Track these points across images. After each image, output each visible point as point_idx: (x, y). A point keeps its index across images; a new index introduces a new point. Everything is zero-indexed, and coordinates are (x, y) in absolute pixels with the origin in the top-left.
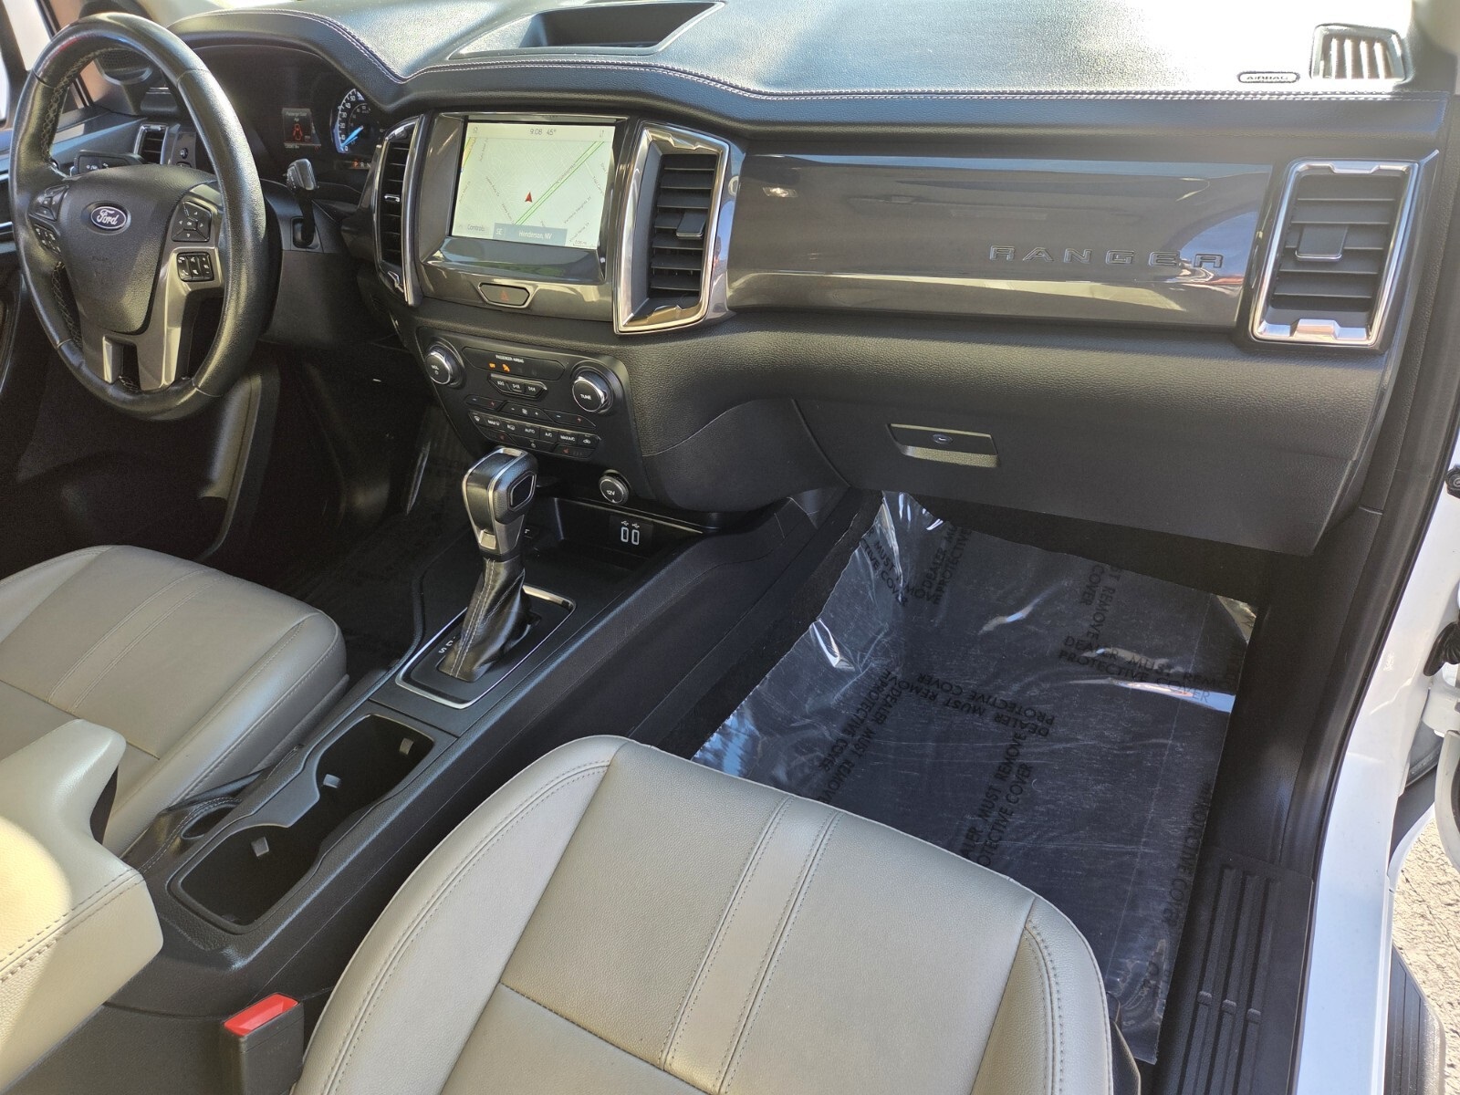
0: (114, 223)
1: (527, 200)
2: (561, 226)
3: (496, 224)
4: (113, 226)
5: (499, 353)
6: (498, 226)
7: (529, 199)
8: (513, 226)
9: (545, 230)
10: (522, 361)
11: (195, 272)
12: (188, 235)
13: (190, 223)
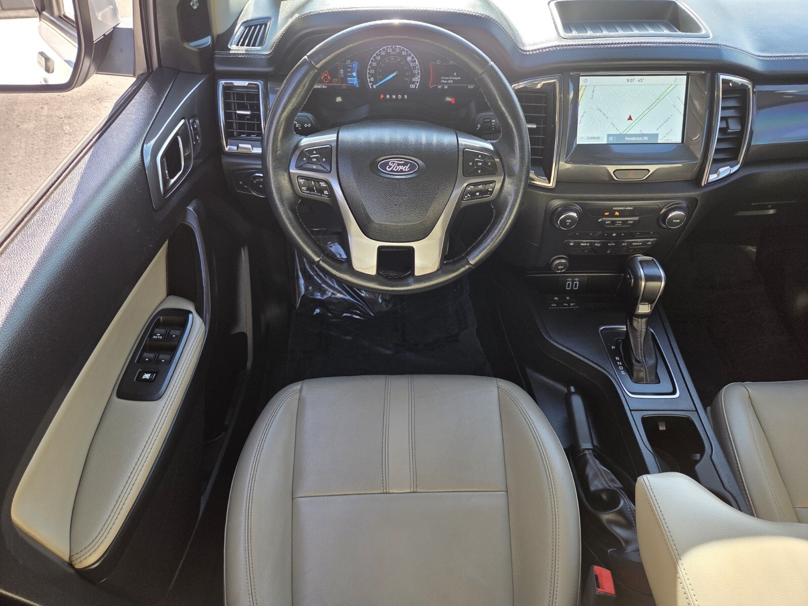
0: (406, 170)
1: (629, 119)
2: (655, 132)
3: (608, 135)
4: (405, 172)
5: (616, 206)
6: (609, 136)
7: (630, 118)
8: (620, 135)
9: (643, 135)
10: (632, 208)
11: (478, 194)
12: (479, 171)
13: (480, 164)
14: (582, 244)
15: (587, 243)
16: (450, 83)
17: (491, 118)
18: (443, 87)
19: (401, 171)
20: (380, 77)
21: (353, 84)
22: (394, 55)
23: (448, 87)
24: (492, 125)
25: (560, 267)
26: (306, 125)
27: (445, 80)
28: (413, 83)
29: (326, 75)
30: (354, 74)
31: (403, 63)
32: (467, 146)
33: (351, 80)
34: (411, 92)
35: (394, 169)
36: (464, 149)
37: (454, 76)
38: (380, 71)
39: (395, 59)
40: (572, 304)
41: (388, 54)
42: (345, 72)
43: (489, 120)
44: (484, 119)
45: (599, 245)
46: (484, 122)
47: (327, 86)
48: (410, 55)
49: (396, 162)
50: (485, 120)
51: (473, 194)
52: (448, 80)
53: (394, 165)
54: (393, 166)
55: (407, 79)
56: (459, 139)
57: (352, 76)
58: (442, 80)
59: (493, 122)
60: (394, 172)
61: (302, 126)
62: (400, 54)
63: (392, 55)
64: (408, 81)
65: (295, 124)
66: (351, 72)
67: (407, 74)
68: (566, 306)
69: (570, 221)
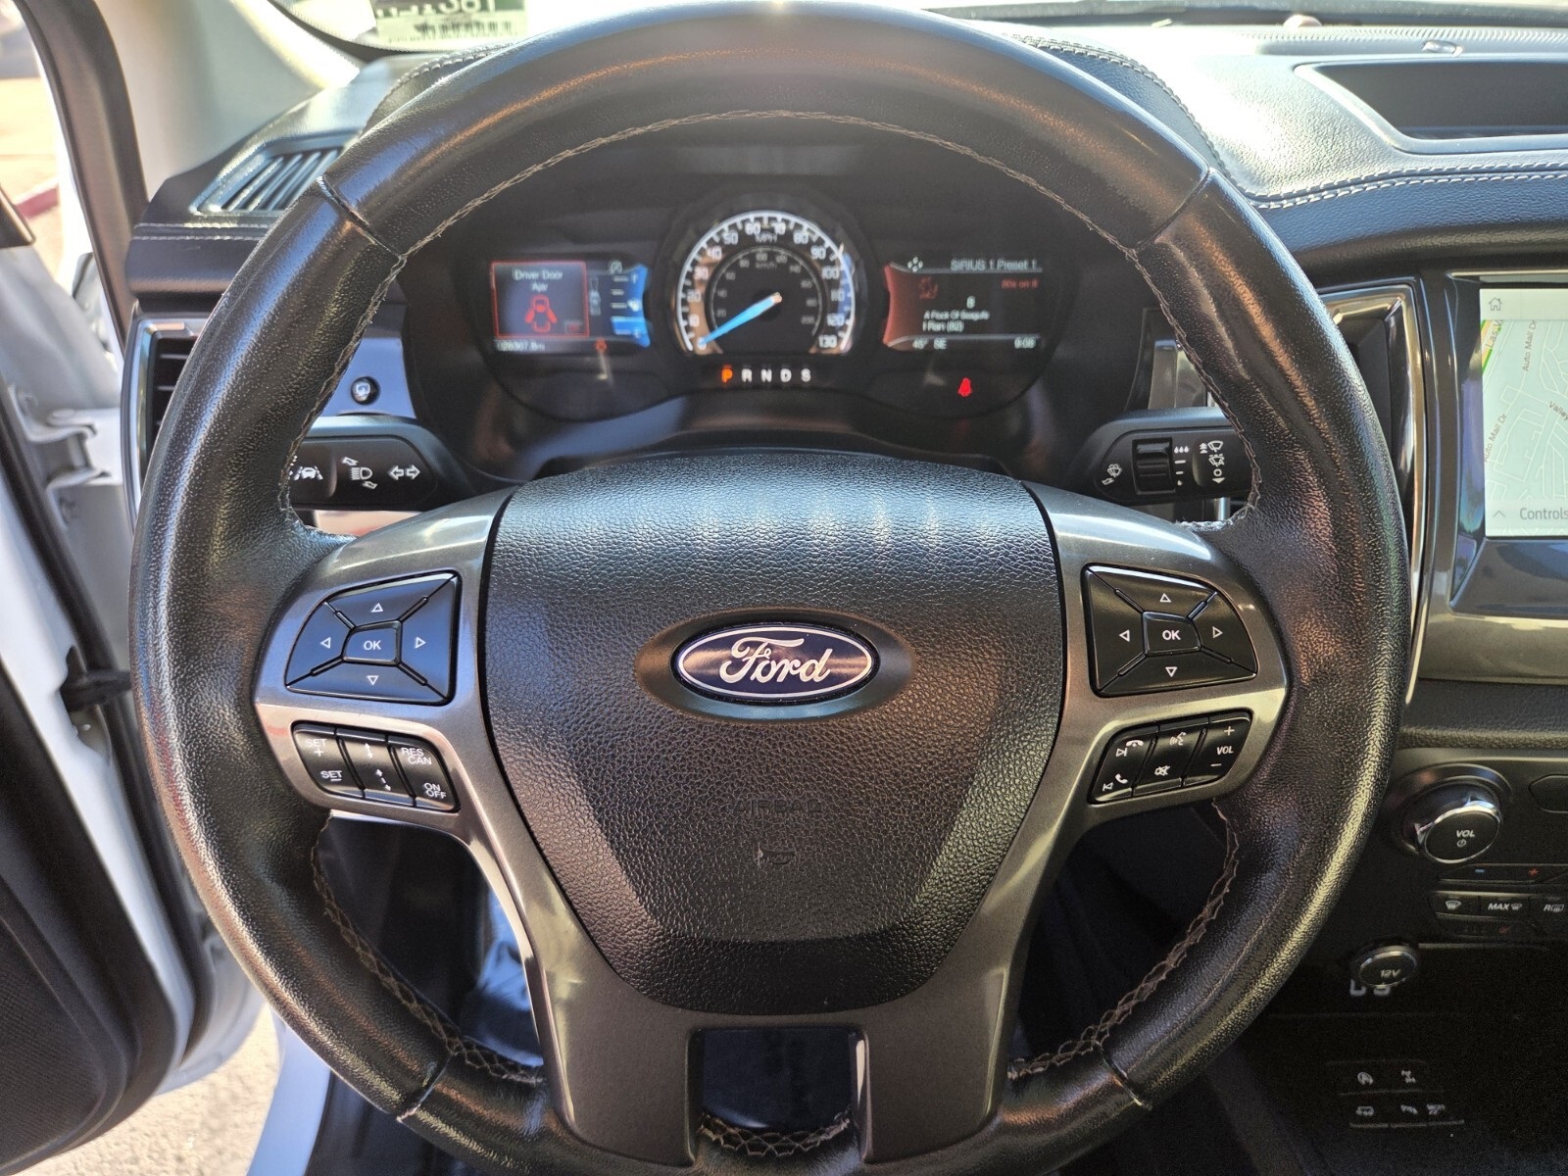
4: (812, 685)
11: (1162, 771)
12: (1172, 670)
13: (1174, 635)
14: (1491, 906)
15: (1512, 901)
16: (954, 333)
17: (1170, 440)
18: (931, 343)
19: (793, 682)
20: (722, 313)
21: (631, 336)
22: (767, 243)
23: (948, 343)
24: (1174, 468)
25: (1385, 974)
26: (396, 473)
27: (937, 321)
28: (833, 331)
29: (540, 309)
30: (636, 305)
31: (795, 269)
32: (1094, 555)
33: (622, 326)
34: (824, 364)
35: (757, 674)
36: (1086, 567)
37: (969, 310)
38: (723, 293)
39: (772, 256)
40: (1432, 1109)
41: (746, 241)
42: (607, 300)
43: (1160, 448)
44: (1136, 443)
45: (1557, 910)
46: (1138, 456)
47: (546, 344)
48: (820, 242)
49: (767, 641)
50: (1143, 448)
51: (1138, 770)
52: (946, 321)
53: (756, 655)
54: (752, 660)
55: (807, 320)
56: (1052, 516)
57: (628, 312)
58: (927, 321)
59: (1181, 456)
60: (757, 686)
61: (381, 477)
62: (786, 239)
63: (762, 244)
64: (812, 326)
65: (348, 468)
66: (623, 299)
67: (810, 302)
68: (1409, 1116)
69: (1471, 834)
